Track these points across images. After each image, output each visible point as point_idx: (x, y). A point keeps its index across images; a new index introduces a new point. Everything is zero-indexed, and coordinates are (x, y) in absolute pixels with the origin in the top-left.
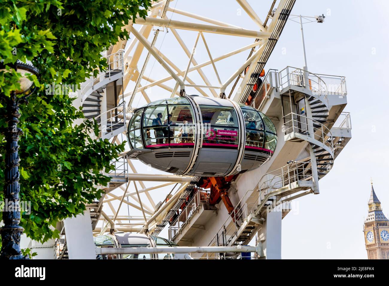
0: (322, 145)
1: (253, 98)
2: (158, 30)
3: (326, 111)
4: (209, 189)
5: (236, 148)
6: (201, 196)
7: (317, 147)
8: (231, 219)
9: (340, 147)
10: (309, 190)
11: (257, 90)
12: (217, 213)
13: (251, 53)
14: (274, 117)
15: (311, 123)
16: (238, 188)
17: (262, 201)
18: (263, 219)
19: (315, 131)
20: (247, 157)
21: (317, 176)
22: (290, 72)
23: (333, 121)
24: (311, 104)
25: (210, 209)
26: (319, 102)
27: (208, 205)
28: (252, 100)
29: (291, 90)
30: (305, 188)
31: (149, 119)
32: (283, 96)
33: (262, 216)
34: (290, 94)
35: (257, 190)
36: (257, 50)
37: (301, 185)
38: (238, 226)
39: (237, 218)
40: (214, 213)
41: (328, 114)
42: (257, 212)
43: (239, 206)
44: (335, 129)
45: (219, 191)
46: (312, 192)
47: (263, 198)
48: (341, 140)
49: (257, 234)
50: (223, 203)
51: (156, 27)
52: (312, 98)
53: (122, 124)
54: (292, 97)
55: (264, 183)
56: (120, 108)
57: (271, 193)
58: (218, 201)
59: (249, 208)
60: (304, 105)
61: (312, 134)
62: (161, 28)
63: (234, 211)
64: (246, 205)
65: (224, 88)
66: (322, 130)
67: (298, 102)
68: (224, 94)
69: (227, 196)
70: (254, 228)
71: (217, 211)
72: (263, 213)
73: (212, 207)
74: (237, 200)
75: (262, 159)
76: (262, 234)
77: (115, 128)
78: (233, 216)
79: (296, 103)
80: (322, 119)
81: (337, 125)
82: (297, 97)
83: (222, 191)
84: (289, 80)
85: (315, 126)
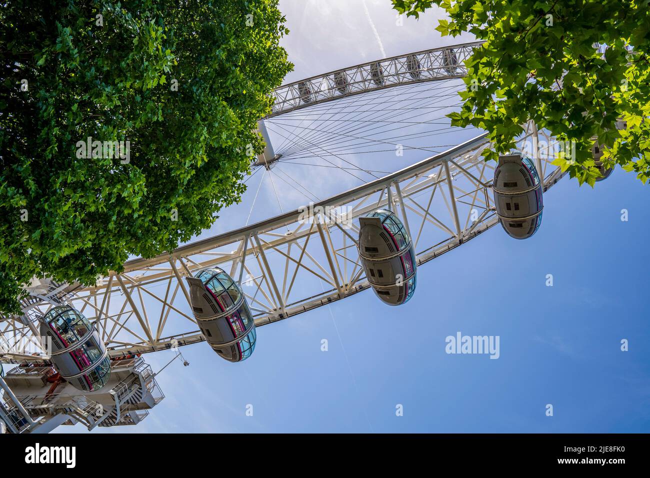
0: (119, 412)
1: (123, 359)
2: (120, 290)
3: (139, 401)
4: (56, 372)
5: (81, 371)
6: (49, 371)
7: (116, 410)
8: (44, 396)
9: (127, 423)
10: (88, 425)
11: (128, 358)
12: (43, 387)
13: (141, 343)
14: (119, 377)
15: (127, 398)
16: (66, 387)
17: (66, 405)
18: (55, 413)
19: (125, 403)
20: (80, 379)
21: (99, 423)
22: (148, 368)
23: (138, 409)
24: (138, 391)
25: (43, 381)
26: (141, 393)
27: (46, 378)
28: (121, 360)
29: (138, 375)
30: (88, 422)
31: (68, 315)
32: (133, 373)
33: (57, 411)
34: (136, 376)
35: (71, 398)
36: (145, 345)
37: (88, 418)
38: (42, 404)
39: (47, 399)
40: (42, 385)
41: (138, 402)
42: (57, 408)
43: (55, 395)
44: (135, 413)
45: (58, 378)
46: (88, 427)
47: (68, 404)
48: (131, 420)
49: (43, 417)
50: (51, 386)
51: (120, 288)
52: (141, 389)
53: (59, 302)
54: (136, 379)
55: (78, 399)
56: (68, 296)
57: (73, 406)
58: (51, 382)
59: (57, 402)
60: (135, 388)
61: (122, 403)
62: (122, 291)
63: (50, 395)
64: (58, 398)
65: (112, 342)
66: (127, 406)
67: (135, 383)
68: (108, 344)
69: (57, 384)
70: (46, 413)
71: (45, 385)
72: (58, 411)
73: (45, 381)
74: (59, 391)
75: (84, 388)
76: (44, 420)
77: (55, 300)
78: (46, 396)
79: (133, 383)
80: (134, 402)
81: (138, 412)
82: (137, 381)
83: (59, 380)
84: (142, 371)
85: (128, 401)
